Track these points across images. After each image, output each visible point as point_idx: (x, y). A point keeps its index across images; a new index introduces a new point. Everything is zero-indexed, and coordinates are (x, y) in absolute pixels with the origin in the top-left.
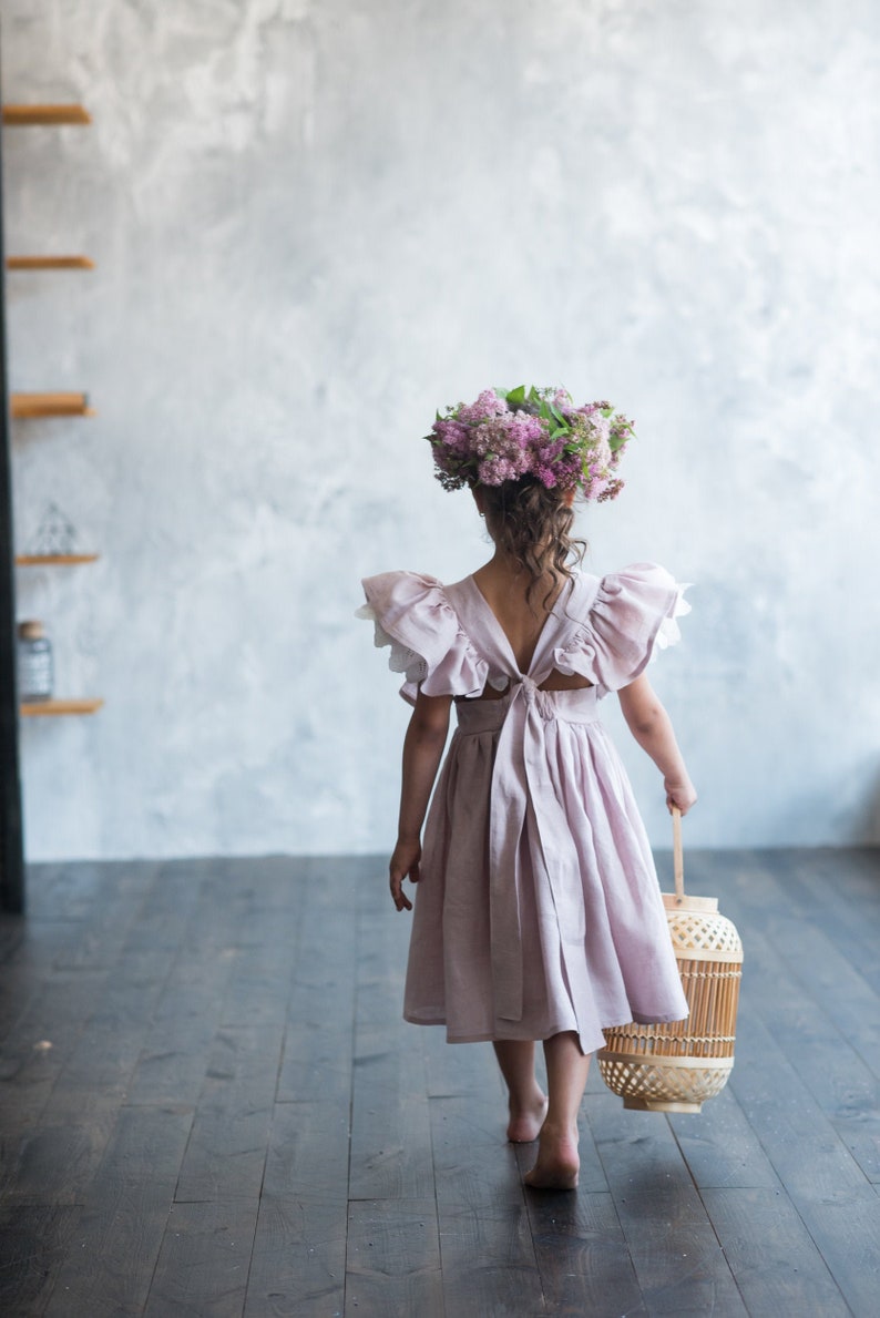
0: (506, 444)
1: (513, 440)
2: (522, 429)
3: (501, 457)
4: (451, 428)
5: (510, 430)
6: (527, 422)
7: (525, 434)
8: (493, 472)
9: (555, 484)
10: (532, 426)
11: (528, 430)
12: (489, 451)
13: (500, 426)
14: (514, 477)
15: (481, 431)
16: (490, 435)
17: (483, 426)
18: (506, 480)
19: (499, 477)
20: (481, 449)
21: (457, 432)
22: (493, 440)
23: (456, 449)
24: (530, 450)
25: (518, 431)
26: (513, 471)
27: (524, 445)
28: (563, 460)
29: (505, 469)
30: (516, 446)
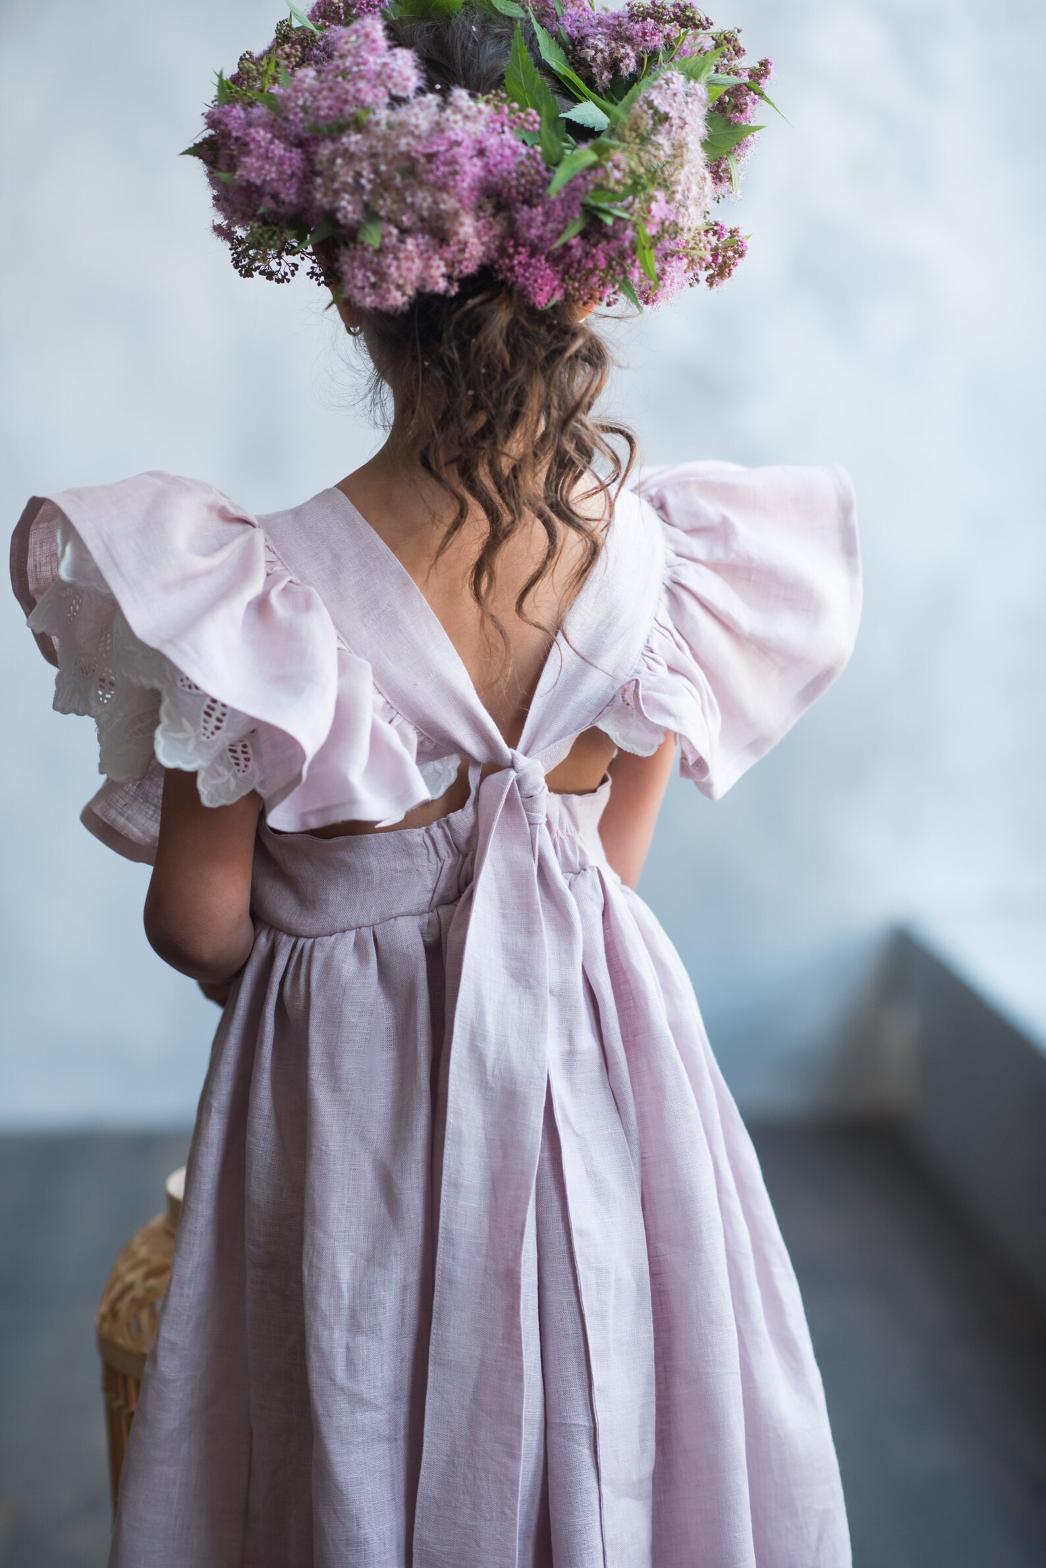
0: (422, 199)
1: (443, 188)
2: (464, 153)
3: (404, 232)
4: (262, 135)
5: (430, 157)
6: (478, 128)
7: (472, 169)
8: (382, 275)
9: (558, 297)
10: (492, 141)
11: (481, 153)
12: (370, 214)
13: (404, 143)
14: (442, 284)
15: (349, 157)
16: (376, 171)
17: (353, 140)
18: (420, 293)
19: (399, 287)
20: (348, 207)
21: (279, 149)
22: (383, 184)
23: (275, 196)
24: (489, 208)
25: (453, 162)
26: (439, 268)
27: (470, 199)
28: (584, 235)
29: (417, 264)
30: (449, 203)
